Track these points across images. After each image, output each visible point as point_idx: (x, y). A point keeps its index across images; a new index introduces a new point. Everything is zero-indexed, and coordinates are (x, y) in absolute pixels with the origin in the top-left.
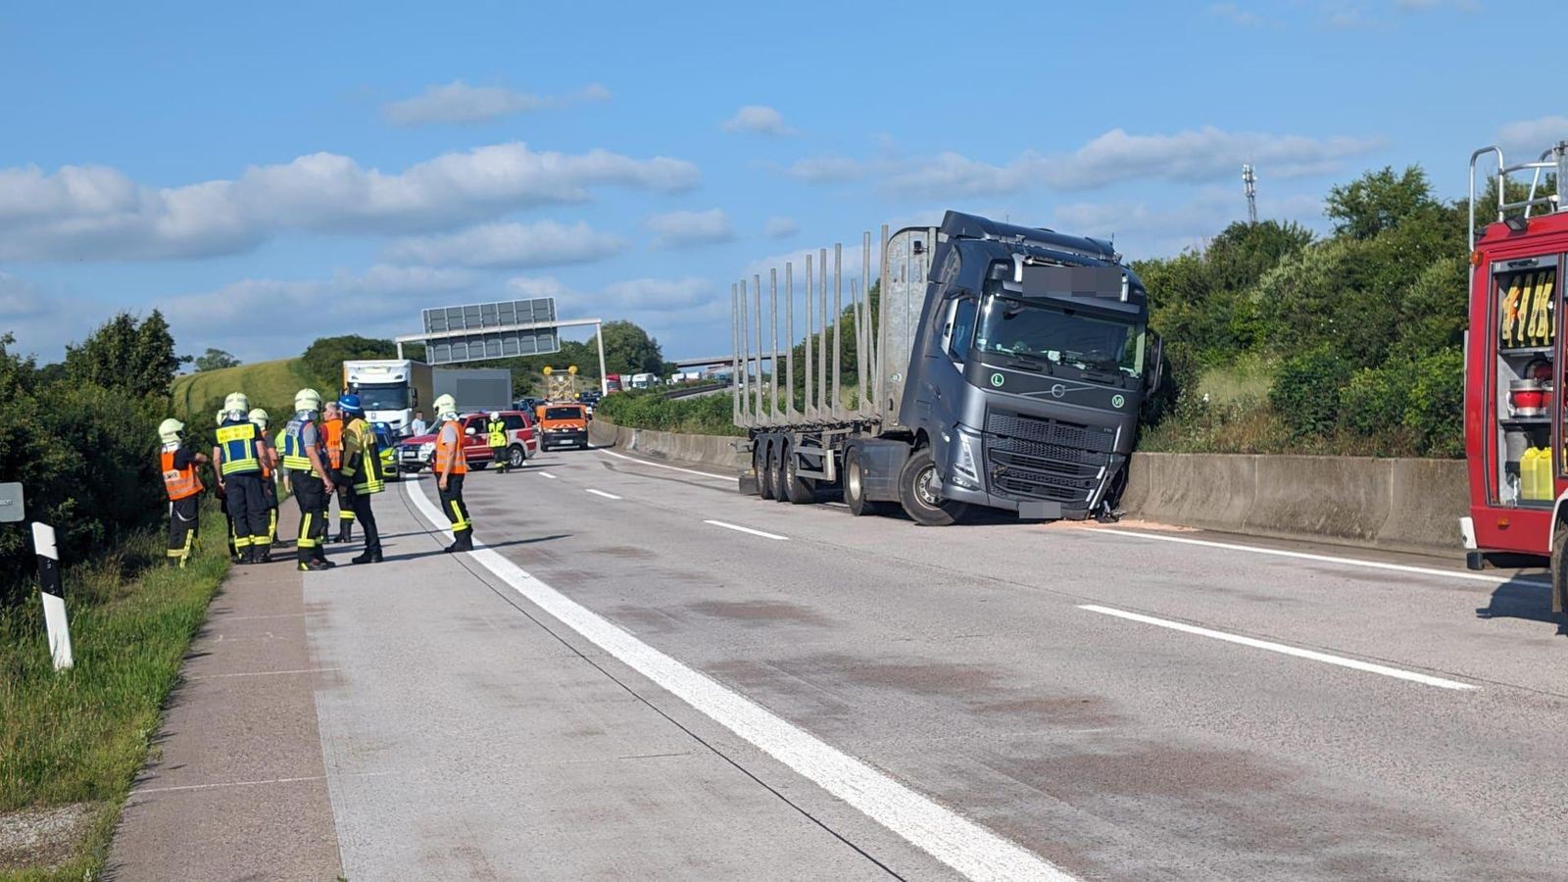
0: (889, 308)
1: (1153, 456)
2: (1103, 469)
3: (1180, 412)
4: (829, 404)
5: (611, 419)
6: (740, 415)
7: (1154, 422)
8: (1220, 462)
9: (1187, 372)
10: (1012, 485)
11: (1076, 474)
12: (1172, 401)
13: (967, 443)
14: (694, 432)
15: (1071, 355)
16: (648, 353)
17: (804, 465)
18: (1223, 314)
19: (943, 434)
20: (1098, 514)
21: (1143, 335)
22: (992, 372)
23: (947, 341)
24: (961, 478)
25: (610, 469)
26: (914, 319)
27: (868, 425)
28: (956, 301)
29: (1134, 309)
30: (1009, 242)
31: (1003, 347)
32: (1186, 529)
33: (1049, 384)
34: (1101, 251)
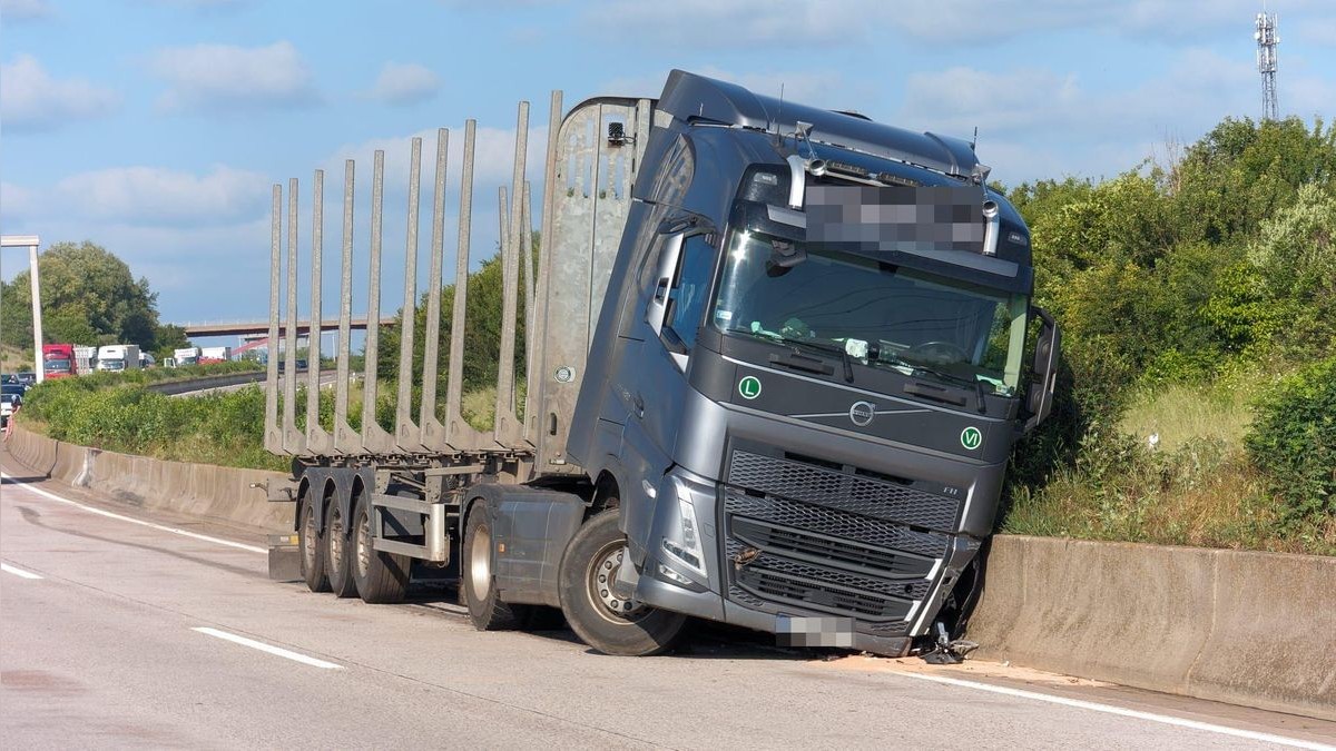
0: (557, 243)
1: (1030, 543)
2: (938, 562)
3: (1087, 462)
4: (440, 414)
5: (45, 426)
6: (277, 432)
7: (1036, 478)
8: (1149, 560)
9: (1102, 390)
10: (765, 585)
11: (888, 569)
12: (1072, 442)
13: (688, 503)
14: (197, 459)
15: (889, 348)
16: (131, 306)
17: (391, 531)
18: (1198, 286)
19: (645, 483)
20: (924, 645)
21: (1024, 316)
22: (738, 372)
23: (659, 310)
24: (674, 567)
25: (33, 522)
26: (603, 266)
27: (511, 460)
28: (680, 238)
29: (1008, 269)
30: (783, 134)
31: (764, 326)
32: (1083, 682)
33: (844, 401)
34: (952, 159)
